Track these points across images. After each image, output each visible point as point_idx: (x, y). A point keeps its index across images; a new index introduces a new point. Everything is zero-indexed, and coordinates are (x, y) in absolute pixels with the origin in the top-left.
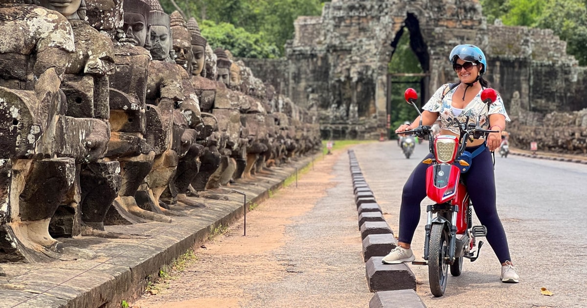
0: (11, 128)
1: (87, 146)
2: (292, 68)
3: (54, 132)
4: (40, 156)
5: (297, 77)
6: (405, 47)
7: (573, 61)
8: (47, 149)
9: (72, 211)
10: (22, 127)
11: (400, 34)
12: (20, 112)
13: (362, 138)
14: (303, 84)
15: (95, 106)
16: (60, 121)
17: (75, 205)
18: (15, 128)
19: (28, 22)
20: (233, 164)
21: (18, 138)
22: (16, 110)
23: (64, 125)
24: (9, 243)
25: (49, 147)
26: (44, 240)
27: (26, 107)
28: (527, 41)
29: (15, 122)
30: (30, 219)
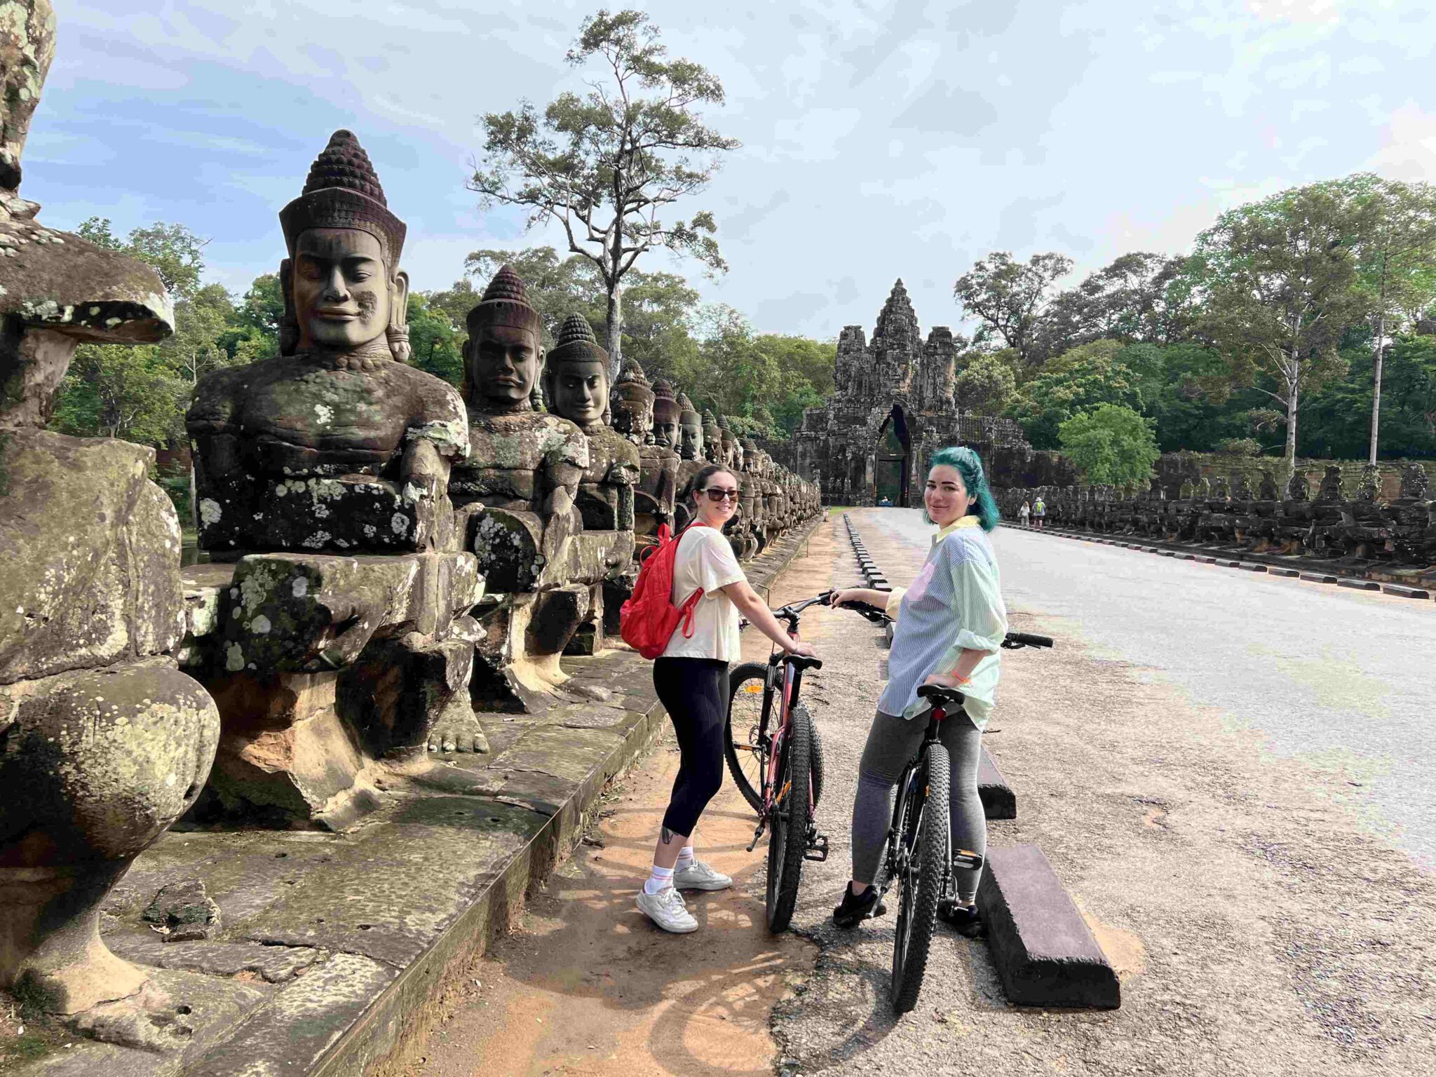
0: (512, 558)
1: (607, 565)
2: (800, 448)
3: (566, 557)
4: (548, 587)
5: (804, 455)
6: (891, 430)
7: (1028, 446)
8: (555, 578)
9: (593, 628)
10: (525, 557)
11: (886, 422)
12: (522, 539)
13: (854, 505)
14: (808, 461)
15: (619, 517)
16: (573, 543)
17: (595, 622)
18: (517, 558)
19: (537, 434)
20: (755, 543)
21: (520, 569)
22: (518, 537)
23: (578, 546)
24: (508, 690)
25: (559, 574)
26: (553, 679)
27: (528, 533)
28: (990, 429)
29: (517, 550)
30: (539, 654)
